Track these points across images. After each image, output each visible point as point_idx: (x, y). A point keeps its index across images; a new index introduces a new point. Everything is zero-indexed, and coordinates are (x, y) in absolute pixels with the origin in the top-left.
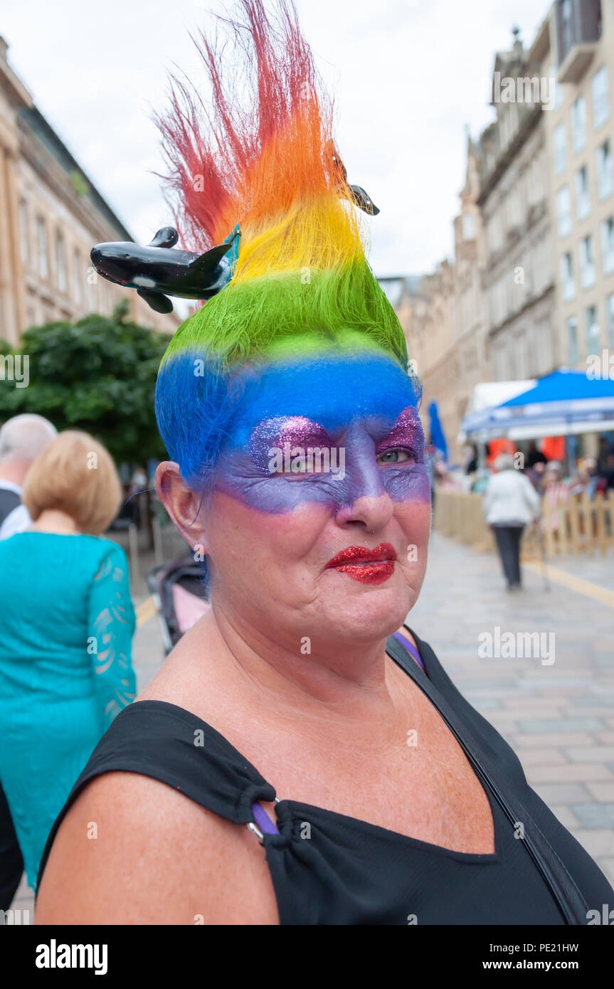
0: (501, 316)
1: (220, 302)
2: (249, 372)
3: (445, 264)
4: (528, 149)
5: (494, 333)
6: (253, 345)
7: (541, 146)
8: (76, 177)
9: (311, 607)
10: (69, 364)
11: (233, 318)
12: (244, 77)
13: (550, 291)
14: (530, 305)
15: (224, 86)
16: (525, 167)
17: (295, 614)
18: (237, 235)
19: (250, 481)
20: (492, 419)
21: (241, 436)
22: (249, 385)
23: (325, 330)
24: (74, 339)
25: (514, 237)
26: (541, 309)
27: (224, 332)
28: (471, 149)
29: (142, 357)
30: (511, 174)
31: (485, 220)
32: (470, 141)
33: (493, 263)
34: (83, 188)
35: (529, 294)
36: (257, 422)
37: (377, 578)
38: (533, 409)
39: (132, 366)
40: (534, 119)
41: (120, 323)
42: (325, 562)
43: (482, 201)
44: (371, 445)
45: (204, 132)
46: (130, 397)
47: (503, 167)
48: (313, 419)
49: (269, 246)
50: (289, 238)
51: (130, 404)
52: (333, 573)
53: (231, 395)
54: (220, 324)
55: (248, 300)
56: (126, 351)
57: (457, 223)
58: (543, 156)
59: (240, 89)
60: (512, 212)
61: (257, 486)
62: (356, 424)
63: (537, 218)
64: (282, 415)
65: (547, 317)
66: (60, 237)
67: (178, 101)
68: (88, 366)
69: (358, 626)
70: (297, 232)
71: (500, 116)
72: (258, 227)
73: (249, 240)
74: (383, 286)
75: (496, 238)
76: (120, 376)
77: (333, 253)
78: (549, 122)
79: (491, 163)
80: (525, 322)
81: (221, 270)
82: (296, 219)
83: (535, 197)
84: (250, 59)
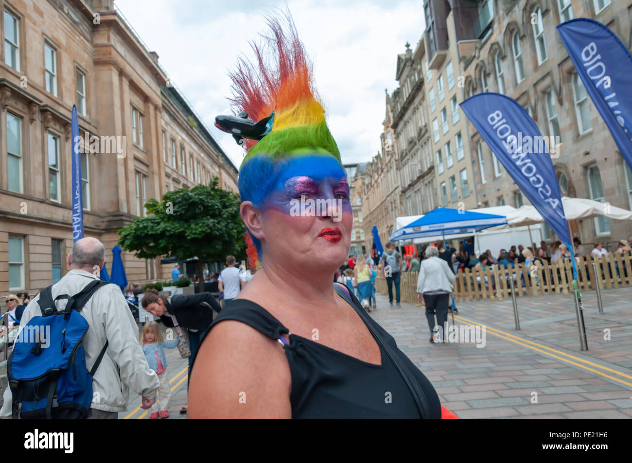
0: (408, 182)
1: (269, 138)
2: (283, 161)
3: (378, 157)
4: (417, 101)
5: (404, 192)
6: (285, 151)
7: (423, 99)
8: (191, 118)
9: (309, 253)
10: (187, 210)
11: (275, 143)
12: (272, 58)
13: (432, 168)
14: (421, 177)
15: (264, 61)
16: (416, 109)
17: (303, 256)
18: (273, 114)
19: (284, 203)
20: (404, 233)
21: (280, 185)
22: (283, 166)
23: (312, 146)
24: (190, 198)
25: (412, 143)
26: (427, 179)
27: (272, 147)
28: (388, 101)
29: (225, 206)
30: (409, 113)
31: (397, 136)
32: (388, 96)
33: (402, 157)
34: (195, 124)
35: (421, 171)
36: (287, 179)
37: (335, 241)
38: (424, 228)
39: (220, 211)
40: (419, 86)
41: (213, 189)
42: (317, 234)
43: (395, 126)
44: (331, 189)
45: (255, 79)
46: (219, 226)
47: (405, 109)
48: (310, 177)
49: (287, 117)
50: (295, 114)
51: (218, 230)
52: (320, 238)
53: (275, 170)
54: (270, 144)
55: (281, 135)
56: (216, 203)
57: (383, 137)
58: (424, 104)
59: (271, 62)
60: (411, 131)
61: (287, 205)
62: (326, 180)
63: (423, 133)
64: (297, 176)
65: (431, 182)
66: (183, 148)
67: (242, 69)
68: (198, 211)
69: (329, 260)
70: (299, 112)
71: (402, 86)
72: (282, 111)
73: (278, 117)
74: (347, 170)
75: (403, 145)
76: (213, 216)
77: (313, 119)
78: (426, 86)
79: (399, 108)
80: (419, 185)
81: (266, 128)
82: (298, 108)
83: (421, 124)
84: (275, 51)
